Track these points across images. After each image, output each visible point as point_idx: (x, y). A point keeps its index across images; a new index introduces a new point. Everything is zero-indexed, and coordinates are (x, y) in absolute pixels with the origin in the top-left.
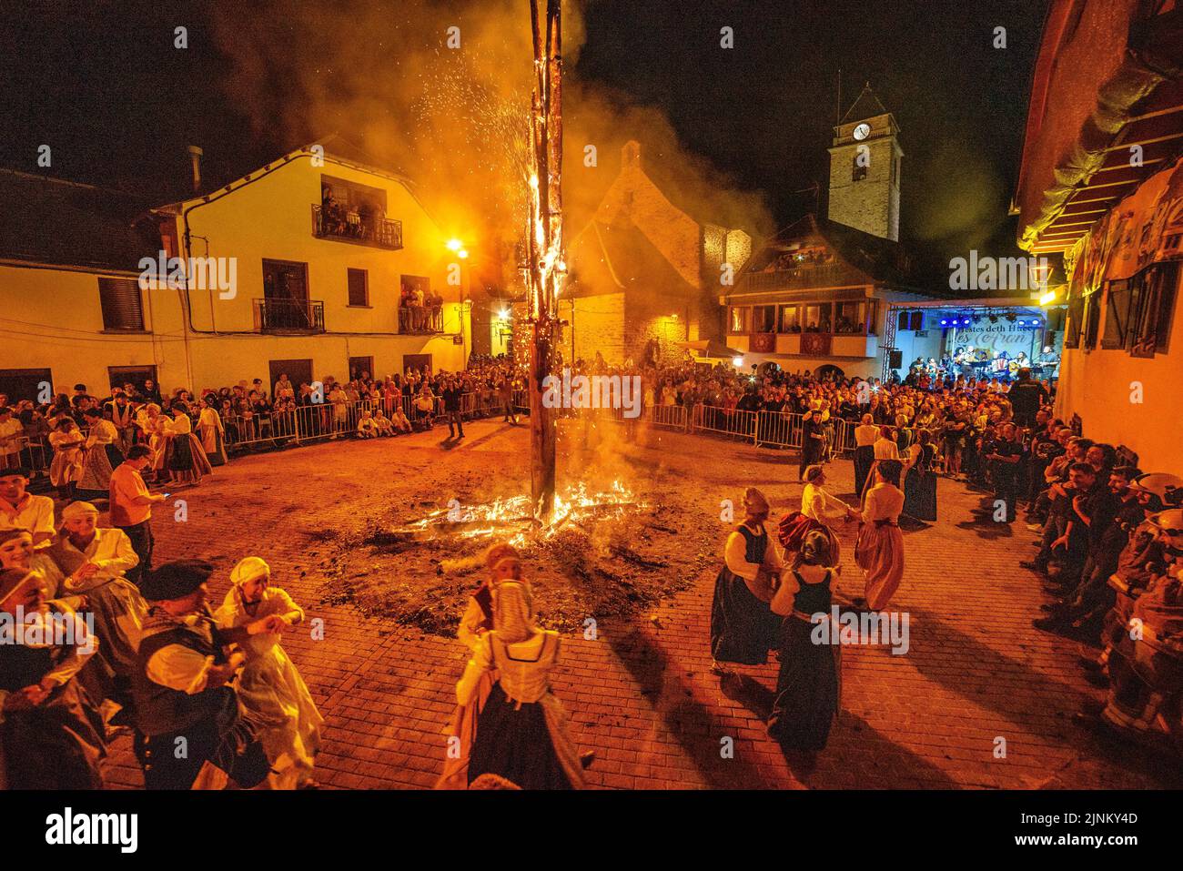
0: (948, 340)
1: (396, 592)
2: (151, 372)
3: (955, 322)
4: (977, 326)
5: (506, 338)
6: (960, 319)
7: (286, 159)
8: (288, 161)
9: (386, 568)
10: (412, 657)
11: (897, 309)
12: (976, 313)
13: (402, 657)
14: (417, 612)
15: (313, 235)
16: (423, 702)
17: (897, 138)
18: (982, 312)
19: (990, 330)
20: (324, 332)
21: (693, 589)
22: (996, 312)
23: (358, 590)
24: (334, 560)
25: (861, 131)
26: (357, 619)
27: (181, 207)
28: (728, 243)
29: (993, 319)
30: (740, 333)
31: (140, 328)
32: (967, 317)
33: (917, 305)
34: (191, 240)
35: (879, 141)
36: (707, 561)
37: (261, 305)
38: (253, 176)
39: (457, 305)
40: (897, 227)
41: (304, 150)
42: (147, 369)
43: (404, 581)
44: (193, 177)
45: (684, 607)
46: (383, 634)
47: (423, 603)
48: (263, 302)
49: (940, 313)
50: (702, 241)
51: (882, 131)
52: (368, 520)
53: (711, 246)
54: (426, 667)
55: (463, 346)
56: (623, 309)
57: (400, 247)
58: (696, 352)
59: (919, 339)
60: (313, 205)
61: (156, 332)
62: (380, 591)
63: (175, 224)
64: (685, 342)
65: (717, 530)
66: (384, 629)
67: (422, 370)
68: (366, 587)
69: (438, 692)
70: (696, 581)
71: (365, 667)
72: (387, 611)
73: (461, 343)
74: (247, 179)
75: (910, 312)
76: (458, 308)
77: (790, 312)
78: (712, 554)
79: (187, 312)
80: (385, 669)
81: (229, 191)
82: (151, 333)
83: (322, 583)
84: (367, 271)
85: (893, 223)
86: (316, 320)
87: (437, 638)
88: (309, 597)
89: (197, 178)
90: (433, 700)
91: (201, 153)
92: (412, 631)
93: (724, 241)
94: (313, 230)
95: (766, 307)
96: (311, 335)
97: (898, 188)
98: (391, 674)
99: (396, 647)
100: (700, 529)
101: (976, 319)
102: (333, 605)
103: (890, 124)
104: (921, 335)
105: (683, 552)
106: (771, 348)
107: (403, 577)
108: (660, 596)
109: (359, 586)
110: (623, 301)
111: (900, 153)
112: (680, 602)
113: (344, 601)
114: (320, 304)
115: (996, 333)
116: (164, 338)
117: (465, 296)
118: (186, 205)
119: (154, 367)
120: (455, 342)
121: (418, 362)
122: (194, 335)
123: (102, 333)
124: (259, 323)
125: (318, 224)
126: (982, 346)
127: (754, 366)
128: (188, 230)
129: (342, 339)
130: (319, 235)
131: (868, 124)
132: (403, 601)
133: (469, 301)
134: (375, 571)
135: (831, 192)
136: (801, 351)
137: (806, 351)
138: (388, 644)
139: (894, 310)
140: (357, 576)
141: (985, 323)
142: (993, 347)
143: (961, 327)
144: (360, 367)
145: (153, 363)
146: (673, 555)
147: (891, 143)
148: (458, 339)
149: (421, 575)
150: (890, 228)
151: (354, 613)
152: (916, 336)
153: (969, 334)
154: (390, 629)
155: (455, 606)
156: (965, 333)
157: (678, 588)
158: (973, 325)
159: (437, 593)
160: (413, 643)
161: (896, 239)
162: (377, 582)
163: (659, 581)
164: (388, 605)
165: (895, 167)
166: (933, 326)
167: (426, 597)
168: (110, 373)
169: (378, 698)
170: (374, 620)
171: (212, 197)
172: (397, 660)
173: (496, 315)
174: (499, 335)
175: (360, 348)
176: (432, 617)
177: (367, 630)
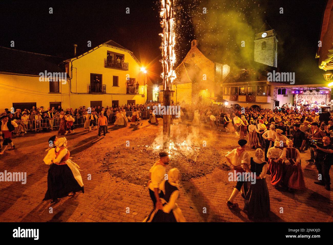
0: (295, 98)
1: (121, 170)
2: (60, 104)
3: (297, 92)
4: (305, 93)
5: (157, 96)
6: (299, 91)
7: (98, 47)
8: (99, 47)
9: (119, 162)
10: (125, 189)
11: (277, 88)
12: (304, 89)
13: (122, 189)
14: (127, 176)
15: (104, 67)
16: (127, 204)
17: (276, 37)
18: (307, 89)
19: (310, 94)
20: (106, 93)
21: (212, 174)
22: (312, 89)
23: (111, 168)
24: (104, 159)
25: (264, 35)
26: (110, 177)
27: (71, 60)
28: (223, 69)
29: (311, 91)
30: (227, 95)
31: (58, 92)
32: (302, 90)
33: (284, 87)
34: (73, 68)
35: (270, 38)
36: (216, 165)
37: (89, 86)
38: (89, 51)
39: (143, 86)
40: (277, 63)
41: (103, 44)
42: (59, 103)
43: (124, 166)
44: (74, 52)
45: (209, 179)
46: (117, 182)
47: (129, 173)
48: (90, 85)
49: (292, 89)
50: (215, 68)
51: (271, 35)
52: (115, 148)
53: (218, 69)
54: (129, 193)
55: (144, 98)
56: (191, 87)
57: (128, 70)
58: (214, 100)
59: (285, 97)
60: (104, 59)
61: (62, 93)
62: (117, 169)
63: (69, 64)
64: (210, 97)
65: (220, 155)
66: (117, 180)
67: (132, 105)
68: (113, 167)
69: (132, 201)
70: (213, 171)
71: (111, 192)
72: (118, 175)
73: (144, 97)
74: (88, 52)
75: (282, 89)
76: (143, 87)
77: (243, 89)
78: (218, 163)
79: (70, 88)
80: (117, 193)
81: (83, 55)
82: (60, 93)
83: (100, 166)
84: (118, 77)
85: (275, 62)
86: (104, 90)
87: (132, 184)
88: (97, 169)
89: (75, 52)
90: (130, 203)
91: (77, 46)
92: (125, 182)
93: (222, 68)
94: (104, 66)
95: (235, 87)
96: (102, 94)
97: (277, 51)
98: (118, 194)
99: (120, 186)
100: (214, 155)
101: (305, 91)
102: (103, 172)
103: (273, 32)
104: (286, 96)
105: (209, 162)
106: (236, 99)
107: (124, 165)
108: (201, 175)
109: (111, 167)
110: (191, 85)
111: (277, 41)
112: (207, 178)
113: (106, 171)
114: (105, 85)
115: (312, 96)
116: (64, 95)
117: (145, 83)
118: (72, 60)
119: (61, 103)
120: (142, 97)
121: (131, 102)
122: (71, 94)
123: (49, 93)
124: (88, 91)
125: (106, 64)
126: (307, 100)
127: (231, 105)
128: (72, 66)
129: (110, 95)
130: (106, 67)
131: (267, 33)
132: (123, 172)
133: (146, 85)
134: (116, 163)
135: (255, 53)
136: (246, 101)
137: (248, 101)
138: (118, 185)
139: (276, 88)
140: (110, 164)
141: (308, 92)
142: (311, 100)
143: (300, 94)
144: (115, 103)
145: (61, 101)
146: (206, 163)
147: (274, 38)
148: (143, 96)
149: (129, 164)
150: (274, 64)
151: (109, 175)
152: (284, 96)
153: (303, 96)
154: (119, 181)
155: (138, 175)
156: (301, 96)
157: (207, 173)
158: (304, 93)
159: (133, 170)
160: (125, 185)
161: (276, 67)
162: (116, 166)
163: (201, 170)
164: (119, 173)
165: (276, 45)
166: (290, 93)
167: (130, 171)
168: (50, 104)
169: (114, 201)
170: (115, 177)
171: (79, 57)
172: (120, 190)
173: (154, 89)
174: (155, 95)
175: (115, 98)
176: (131, 178)
177: (112, 181)
